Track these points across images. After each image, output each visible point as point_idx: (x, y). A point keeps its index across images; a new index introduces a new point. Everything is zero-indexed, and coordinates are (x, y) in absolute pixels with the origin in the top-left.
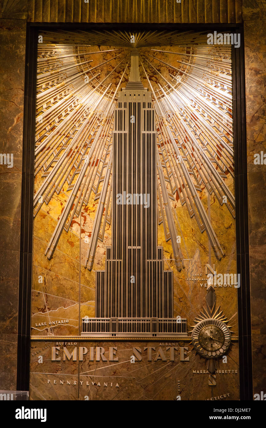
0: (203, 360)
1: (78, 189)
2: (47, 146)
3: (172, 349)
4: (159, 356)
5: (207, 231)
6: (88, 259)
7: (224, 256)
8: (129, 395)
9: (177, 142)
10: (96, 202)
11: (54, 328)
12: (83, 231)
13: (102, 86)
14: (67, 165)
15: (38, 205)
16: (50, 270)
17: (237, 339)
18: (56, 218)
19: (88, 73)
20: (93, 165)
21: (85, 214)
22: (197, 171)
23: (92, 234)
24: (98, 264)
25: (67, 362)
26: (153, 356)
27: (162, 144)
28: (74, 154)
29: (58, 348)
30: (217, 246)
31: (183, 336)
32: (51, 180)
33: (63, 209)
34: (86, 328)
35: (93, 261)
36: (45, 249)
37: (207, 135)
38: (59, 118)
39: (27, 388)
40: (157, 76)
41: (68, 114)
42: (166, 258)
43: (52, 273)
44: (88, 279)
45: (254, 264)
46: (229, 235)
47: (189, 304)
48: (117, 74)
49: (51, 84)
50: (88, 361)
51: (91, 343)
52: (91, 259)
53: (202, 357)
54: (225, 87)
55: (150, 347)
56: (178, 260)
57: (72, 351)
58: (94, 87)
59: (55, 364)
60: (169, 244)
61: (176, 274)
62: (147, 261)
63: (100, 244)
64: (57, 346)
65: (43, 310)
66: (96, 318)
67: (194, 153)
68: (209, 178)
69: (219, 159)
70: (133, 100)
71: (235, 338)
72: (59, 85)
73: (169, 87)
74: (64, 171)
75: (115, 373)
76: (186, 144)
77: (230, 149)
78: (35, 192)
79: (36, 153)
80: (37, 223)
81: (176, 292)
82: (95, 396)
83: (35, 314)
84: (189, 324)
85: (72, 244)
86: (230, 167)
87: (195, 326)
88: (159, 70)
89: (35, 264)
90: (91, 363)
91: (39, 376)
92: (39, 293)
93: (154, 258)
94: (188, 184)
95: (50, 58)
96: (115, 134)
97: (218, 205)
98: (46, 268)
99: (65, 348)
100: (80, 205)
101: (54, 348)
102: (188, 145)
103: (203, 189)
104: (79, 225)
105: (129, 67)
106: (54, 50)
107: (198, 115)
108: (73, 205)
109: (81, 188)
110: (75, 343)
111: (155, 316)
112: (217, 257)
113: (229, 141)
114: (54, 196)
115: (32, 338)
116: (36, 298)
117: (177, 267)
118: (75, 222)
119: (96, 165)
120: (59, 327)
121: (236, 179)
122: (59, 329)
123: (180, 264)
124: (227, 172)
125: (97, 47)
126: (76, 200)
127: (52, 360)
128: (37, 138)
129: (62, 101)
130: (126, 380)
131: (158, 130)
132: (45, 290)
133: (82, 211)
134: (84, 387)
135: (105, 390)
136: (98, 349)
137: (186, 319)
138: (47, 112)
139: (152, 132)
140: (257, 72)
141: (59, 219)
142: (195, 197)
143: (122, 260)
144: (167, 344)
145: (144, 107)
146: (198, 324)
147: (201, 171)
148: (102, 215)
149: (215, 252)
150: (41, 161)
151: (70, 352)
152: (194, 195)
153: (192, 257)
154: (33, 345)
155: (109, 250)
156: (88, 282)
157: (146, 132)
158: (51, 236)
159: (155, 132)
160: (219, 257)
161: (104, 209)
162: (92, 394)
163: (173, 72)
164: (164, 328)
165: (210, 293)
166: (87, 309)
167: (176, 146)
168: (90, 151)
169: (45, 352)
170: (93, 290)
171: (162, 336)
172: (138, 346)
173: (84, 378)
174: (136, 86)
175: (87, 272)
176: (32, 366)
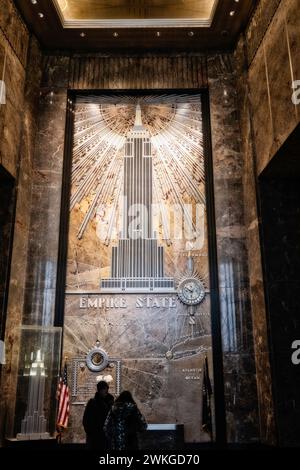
0: (186, 307)
2: (80, 167)
3: (164, 299)
4: (155, 304)
8: (134, 331)
9: (166, 162)
11: (82, 285)
13: (117, 128)
14: (93, 178)
15: (73, 204)
16: (80, 246)
18: (85, 212)
19: (107, 121)
20: (110, 177)
22: (181, 181)
24: (113, 241)
25: (90, 309)
26: (151, 304)
27: (157, 164)
28: (98, 171)
29: (84, 299)
31: (171, 290)
32: (82, 188)
33: (89, 206)
34: (104, 284)
36: (77, 232)
37: (186, 158)
38: (88, 148)
39: (62, 325)
40: (153, 122)
41: (94, 146)
42: (159, 238)
43: (81, 248)
44: (106, 251)
45: (220, 240)
47: (176, 267)
48: (127, 121)
49: (83, 127)
50: (105, 308)
51: (107, 295)
53: (184, 304)
54: (198, 128)
55: (148, 297)
57: (94, 301)
58: (112, 129)
59: (82, 310)
61: (166, 248)
64: (84, 297)
65: (75, 273)
66: (111, 278)
67: (178, 170)
68: (187, 184)
69: (194, 172)
70: (137, 137)
71: (208, 291)
72: (89, 128)
73: (161, 129)
74: (91, 182)
75: (124, 316)
76: (172, 164)
77: (201, 166)
78: (71, 195)
79: (73, 170)
80: (72, 215)
81: (166, 260)
82: (109, 332)
83: (69, 276)
84: (175, 282)
85: (95, 228)
86: (202, 178)
87: (180, 283)
88: (154, 119)
89: (70, 242)
90: (107, 309)
91: (71, 319)
92: (72, 262)
94: (174, 189)
95: (84, 112)
96: (125, 158)
98: (77, 245)
99: (89, 299)
101: (81, 299)
102: (174, 165)
103: (184, 192)
105: (135, 116)
106: (86, 107)
107: (180, 145)
108: (96, 203)
109: (102, 193)
110: (97, 296)
111: (152, 276)
113: (201, 162)
114: (84, 198)
115: (66, 292)
116: (70, 265)
117: (167, 243)
119: (112, 178)
121: (206, 186)
122: (85, 285)
123: (169, 242)
124: (200, 181)
125: (114, 105)
126: (99, 200)
127: (80, 307)
128: (74, 161)
129: (91, 138)
130: (131, 321)
131: (154, 155)
132: (77, 260)
134: (102, 326)
135: (117, 328)
136: (112, 299)
137: (173, 278)
138: (80, 145)
139: (149, 156)
140: (218, 117)
141: (87, 212)
143: (129, 239)
144: (160, 295)
145: (145, 140)
146: (182, 281)
150: (76, 175)
152: (178, 196)
154: (67, 297)
156: (106, 254)
157: (146, 156)
158: (81, 224)
159: (152, 156)
162: (107, 331)
163: (163, 119)
164: (158, 284)
165: (190, 261)
166: (106, 272)
167: (166, 165)
168: (109, 169)
169: (75, 302)
170: (109, 259)
171: (157, 290)
172: (140, 297)
173: (102, 320)
174: (139, 128)
175: (105, 248)
176: (66, 312)
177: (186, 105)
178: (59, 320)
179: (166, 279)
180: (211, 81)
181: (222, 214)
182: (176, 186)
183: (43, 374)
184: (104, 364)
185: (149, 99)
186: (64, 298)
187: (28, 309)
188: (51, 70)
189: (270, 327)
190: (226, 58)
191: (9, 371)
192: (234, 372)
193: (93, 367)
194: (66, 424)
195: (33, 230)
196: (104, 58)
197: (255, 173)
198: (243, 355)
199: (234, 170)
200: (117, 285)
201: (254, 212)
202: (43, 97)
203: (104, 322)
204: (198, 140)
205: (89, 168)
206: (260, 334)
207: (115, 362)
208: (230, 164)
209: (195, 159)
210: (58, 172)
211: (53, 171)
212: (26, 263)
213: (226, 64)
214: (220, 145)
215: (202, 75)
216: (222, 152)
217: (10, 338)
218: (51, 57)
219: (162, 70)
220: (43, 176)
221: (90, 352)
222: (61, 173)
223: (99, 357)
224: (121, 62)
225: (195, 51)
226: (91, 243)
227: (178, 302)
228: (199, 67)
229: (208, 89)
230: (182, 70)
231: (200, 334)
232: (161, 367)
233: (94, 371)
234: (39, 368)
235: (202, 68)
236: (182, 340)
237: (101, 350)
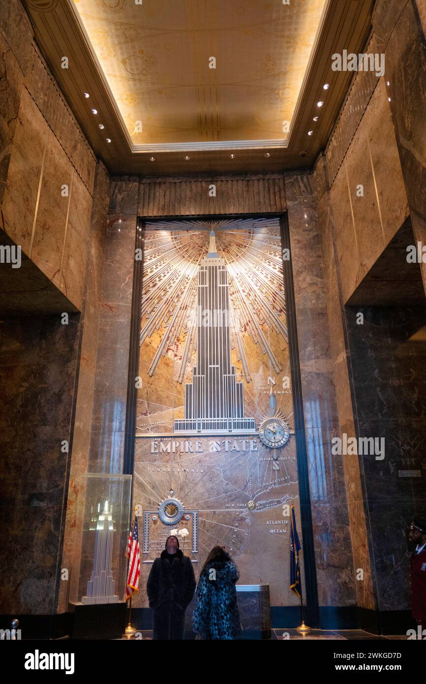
0: (268, 450)
1: (173, 326)
2: (150, 298)
3: (244, 441)
4: (234, 447)
5: (268, 353)
6: (180, 375)
7: (281, 371)
8: (212, 479)
9: (244, 292)
10: (186, 334)
11: (154, 427)
12: (176, 356)
13: (189, 256)
14: (165, 310)
15: (143, 338)
16: (151, 384)
17: (294, 433)
18: (156, 347)
19: (179, 248)
20: (183, 309)
21: (177, 343)
22: (259, 311)
23: (182, 357)
24: (187, 379)
25: (163, 454)
26: (230, 448)
27: (233, 293)
28: (170, 302)
29: (156, 443)
30: (276, 363)
31: (252, 431)
32: (153, 320)
33: (161, 340)
34: (178, 426)
35: (183, 377)
36: (147, 369)
37: (265, 286)
38: (159, 278)
39: (132, 473)
40: (228, 249)
41: (165, 275)
42: (238, 374)
43: (152, 386)
44: (179, 390)
45: (305, 375)
46: (284, 355)
47: (257, 406)
48: (200, 248)
49: (153, 256)
50: (179, 453)
51: (182, 438)
52: (181, 376)
53: (267, 447)
54: (277, 254)
55: (227, 440)
56: (247, 374)
57: (167, 445)
58: (184, 257)
59: (154, 455)
60: (240, 363)
61: (245, 385)
62: (223, 375)
63: (189, 364)
64: (156, 441)
65: (145, 414)
66: (185, 419)
67: (256, 299)
68: (267, 315)
69: (274, 302)
70: (211, 265)
71: (293, 432)
72: (160, 257)
73: (237, 255)
74: (162, 314)
75: (200, 461)
76: (250, 293)
77: (282, 295)
78: (141, 329)
79: (143, 302)
80: (142, 351)
81: (246, 399)
82: (184, 480)
83: (139, 417)
84: (256, 423)
85: (167, 365)
86: (283, 308)
87: (262, 424)
88: (229, 245)
90: (182, 454)
91: (142, 465)
92: (143, 402)
93: (229, 373)
94: (253, 320)
95: (154, 240)
96: (199, 288)
97: (276, 334)
98: (148, 383)
99: (161, 443)
100: (174, 337)
101: (153, 443)
102: (252, 294)
103: (263, 323)
104: (173, 351)
105: (209, 243)
106: (156, 235)
107: (258, 272)
108: (169, 337)
109: (175, 325)
110: (170, 439)
111: (230, 416)
112: (275, 371)
113: (281, 290)
114: (155, 331)
115: (136, 436)
116: (140, 405)
117: (246, 380)
118: (170, 349)
119: (185, 309)
120: (157, 427)
121: (288, 316)
122: (157, 428)
123: (248, 378)
124: (281, 311)
125: (186, 232)
126: (171, 334)
127: (152, 452)
128: (144, 292)
129: (162, 267)
130: (208, 467)
131: (230, 284)
132: (147, 399)
133: (175, 341)
134: (176, 473)
135: (192, 475)
136: (187, 442)
137: (254, 418)
138: (150, 275)
139: (225, 285)
141: (158, 347)
142: (258, 329)
143: (205, 376)
144: (240, 438)
145: (220, 268)
146: (264, 422)
147: (261, 311)
148: (190, 343)
149: (274, 368)
150: (146, 308)
151: (166, 446)
152: (258, 327)
153: (257, 372)
154: (137, 441)
155: (195, 369)
156: (179, 393)
157: (221, 286)
158: (152, 360)
159: (228, 285)
160: (278, 371)
161: (191, 339)
162: (182, 478)
163: (239, 245)
164: (238, 426)
165: (272, 398)
166: (178, 413)
167: (243, 295)
168: (181, 300)
169: (146, 447)
170: (183, 398)
171: (235, 431)
172: (218, 440)
173: (176, 466)
174: (214, 255)
175: (178, 385)
176: (136, 458)
177: (264, 230)
178: (128, 468)
179: (246, 419)
180: (289, 203)
181: (306, 347)
182: (255, 317)
183: (111, 528)
184: (179, 516)
185: (223, 223)
186: (134, 442)
187: (95, 455)
188: (120, 197)
189: (363, 471)
190: (305, 180)
191: (74, 525)
192: (325, 524)
193: (167, 519)
194: (136, 587)
195: (99, 367)
196: (175, 183)
197: (341, 301)
198: (334, 505)
199: (318, 298)
200: (192, 426)
201: (341, 344)
202: (111, 224)
203: (178, 470)
204: (277, 267)
205: (160, 299)
206: (352, 479)
207: (191, 514)
208: (314, 292)
209: (274, 287)
210: (126, 303)
211: (121, 304)
212: (92, 404)
213: (305, 186)
214: (302, 272)
215: (280, 198)
216: (304, 280)
217: (75, 487)
218: (119, 183)
219: (237, 193)
220: (111, 308)
221: (162, 503)
222: (131, 305)
223: (173, 509)
224: (194, 187)
225: (273, 173)
226: (164, 380)
227: (260, 445)
228: (277, 189)
229: (286, 212)
230: (259, 193)
231: (286, 481)
232: (243, 519)
233: (168, 524)
234: (106, 520)
235: (280, 191)
236: (265, 487)
237: (176, 500)
